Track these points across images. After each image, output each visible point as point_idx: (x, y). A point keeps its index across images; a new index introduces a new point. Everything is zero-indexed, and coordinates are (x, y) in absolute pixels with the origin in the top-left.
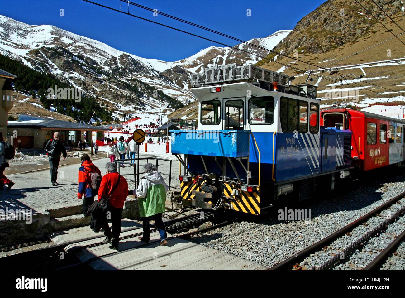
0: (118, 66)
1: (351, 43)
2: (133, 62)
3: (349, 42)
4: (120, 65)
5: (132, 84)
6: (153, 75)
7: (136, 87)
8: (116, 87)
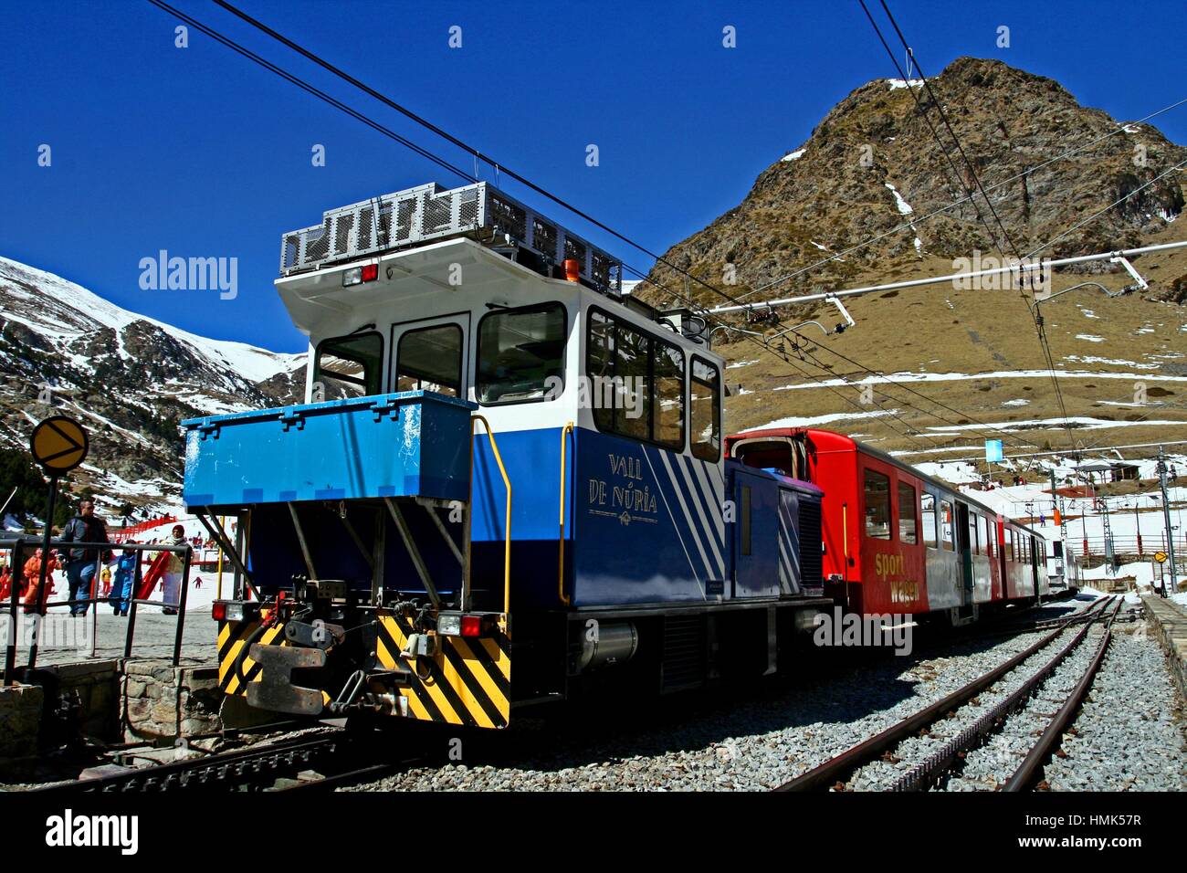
0: (118, 356)
1: (798, 321)
2: (170, 346)
3: (794, 317)
4: (124, 355)
5: (159, 415)
6: (231, 391)
7: (173, 422)
8: (104, 420)
